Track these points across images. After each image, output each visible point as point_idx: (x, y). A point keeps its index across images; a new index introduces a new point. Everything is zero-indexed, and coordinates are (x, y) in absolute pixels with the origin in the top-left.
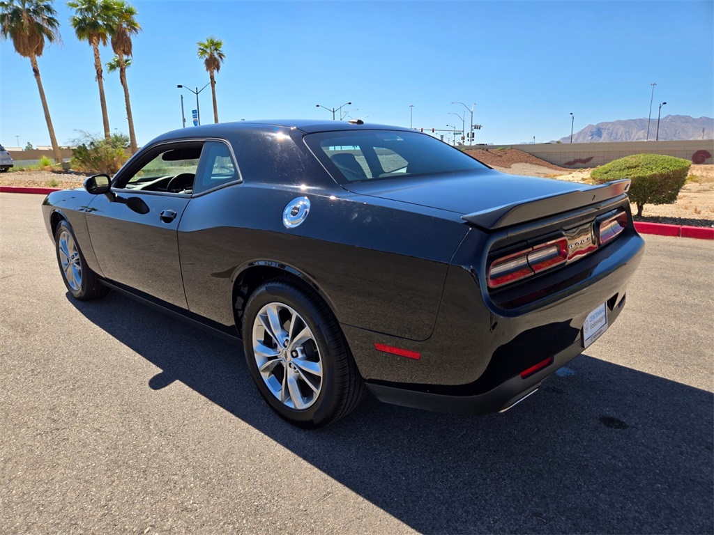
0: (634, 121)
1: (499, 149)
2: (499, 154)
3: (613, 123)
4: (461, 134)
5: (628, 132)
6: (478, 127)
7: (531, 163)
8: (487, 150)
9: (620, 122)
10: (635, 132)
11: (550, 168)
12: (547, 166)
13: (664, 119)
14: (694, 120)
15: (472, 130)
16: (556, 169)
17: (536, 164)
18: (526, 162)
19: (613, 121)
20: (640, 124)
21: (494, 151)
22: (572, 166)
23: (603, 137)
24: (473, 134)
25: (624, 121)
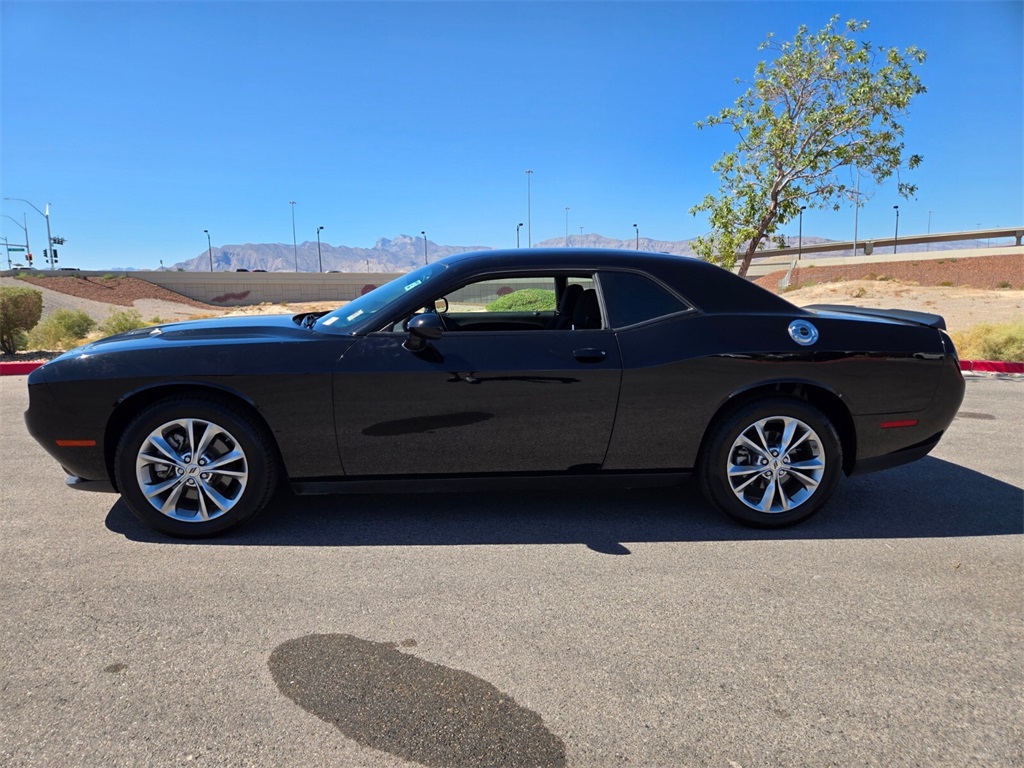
0: (267, 245)
1: (106, 276)
2: (108, 285)
3: (242, 247)
4: (23, 250)
5: (263, 259)
6: (60, 242)
7: (163, 299)
8: (85, 278)
9: (251, 247)
10: (271, 260)
11: (194, 305)
12: (189, 303)
13: (302, 245)
14: (334, 249)
15: (51, 245)
16: (202, 308)
17: (171, 300)
18: (156, 297)
19: (242, 244)
20: (277, 250)
21: (98, 280)
22: (224, 303)
23: (233, 265)
24: (55, 251)
25: (255, 246)
